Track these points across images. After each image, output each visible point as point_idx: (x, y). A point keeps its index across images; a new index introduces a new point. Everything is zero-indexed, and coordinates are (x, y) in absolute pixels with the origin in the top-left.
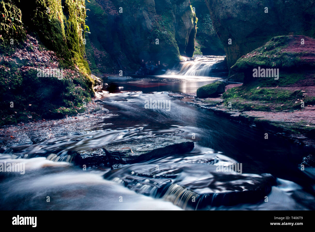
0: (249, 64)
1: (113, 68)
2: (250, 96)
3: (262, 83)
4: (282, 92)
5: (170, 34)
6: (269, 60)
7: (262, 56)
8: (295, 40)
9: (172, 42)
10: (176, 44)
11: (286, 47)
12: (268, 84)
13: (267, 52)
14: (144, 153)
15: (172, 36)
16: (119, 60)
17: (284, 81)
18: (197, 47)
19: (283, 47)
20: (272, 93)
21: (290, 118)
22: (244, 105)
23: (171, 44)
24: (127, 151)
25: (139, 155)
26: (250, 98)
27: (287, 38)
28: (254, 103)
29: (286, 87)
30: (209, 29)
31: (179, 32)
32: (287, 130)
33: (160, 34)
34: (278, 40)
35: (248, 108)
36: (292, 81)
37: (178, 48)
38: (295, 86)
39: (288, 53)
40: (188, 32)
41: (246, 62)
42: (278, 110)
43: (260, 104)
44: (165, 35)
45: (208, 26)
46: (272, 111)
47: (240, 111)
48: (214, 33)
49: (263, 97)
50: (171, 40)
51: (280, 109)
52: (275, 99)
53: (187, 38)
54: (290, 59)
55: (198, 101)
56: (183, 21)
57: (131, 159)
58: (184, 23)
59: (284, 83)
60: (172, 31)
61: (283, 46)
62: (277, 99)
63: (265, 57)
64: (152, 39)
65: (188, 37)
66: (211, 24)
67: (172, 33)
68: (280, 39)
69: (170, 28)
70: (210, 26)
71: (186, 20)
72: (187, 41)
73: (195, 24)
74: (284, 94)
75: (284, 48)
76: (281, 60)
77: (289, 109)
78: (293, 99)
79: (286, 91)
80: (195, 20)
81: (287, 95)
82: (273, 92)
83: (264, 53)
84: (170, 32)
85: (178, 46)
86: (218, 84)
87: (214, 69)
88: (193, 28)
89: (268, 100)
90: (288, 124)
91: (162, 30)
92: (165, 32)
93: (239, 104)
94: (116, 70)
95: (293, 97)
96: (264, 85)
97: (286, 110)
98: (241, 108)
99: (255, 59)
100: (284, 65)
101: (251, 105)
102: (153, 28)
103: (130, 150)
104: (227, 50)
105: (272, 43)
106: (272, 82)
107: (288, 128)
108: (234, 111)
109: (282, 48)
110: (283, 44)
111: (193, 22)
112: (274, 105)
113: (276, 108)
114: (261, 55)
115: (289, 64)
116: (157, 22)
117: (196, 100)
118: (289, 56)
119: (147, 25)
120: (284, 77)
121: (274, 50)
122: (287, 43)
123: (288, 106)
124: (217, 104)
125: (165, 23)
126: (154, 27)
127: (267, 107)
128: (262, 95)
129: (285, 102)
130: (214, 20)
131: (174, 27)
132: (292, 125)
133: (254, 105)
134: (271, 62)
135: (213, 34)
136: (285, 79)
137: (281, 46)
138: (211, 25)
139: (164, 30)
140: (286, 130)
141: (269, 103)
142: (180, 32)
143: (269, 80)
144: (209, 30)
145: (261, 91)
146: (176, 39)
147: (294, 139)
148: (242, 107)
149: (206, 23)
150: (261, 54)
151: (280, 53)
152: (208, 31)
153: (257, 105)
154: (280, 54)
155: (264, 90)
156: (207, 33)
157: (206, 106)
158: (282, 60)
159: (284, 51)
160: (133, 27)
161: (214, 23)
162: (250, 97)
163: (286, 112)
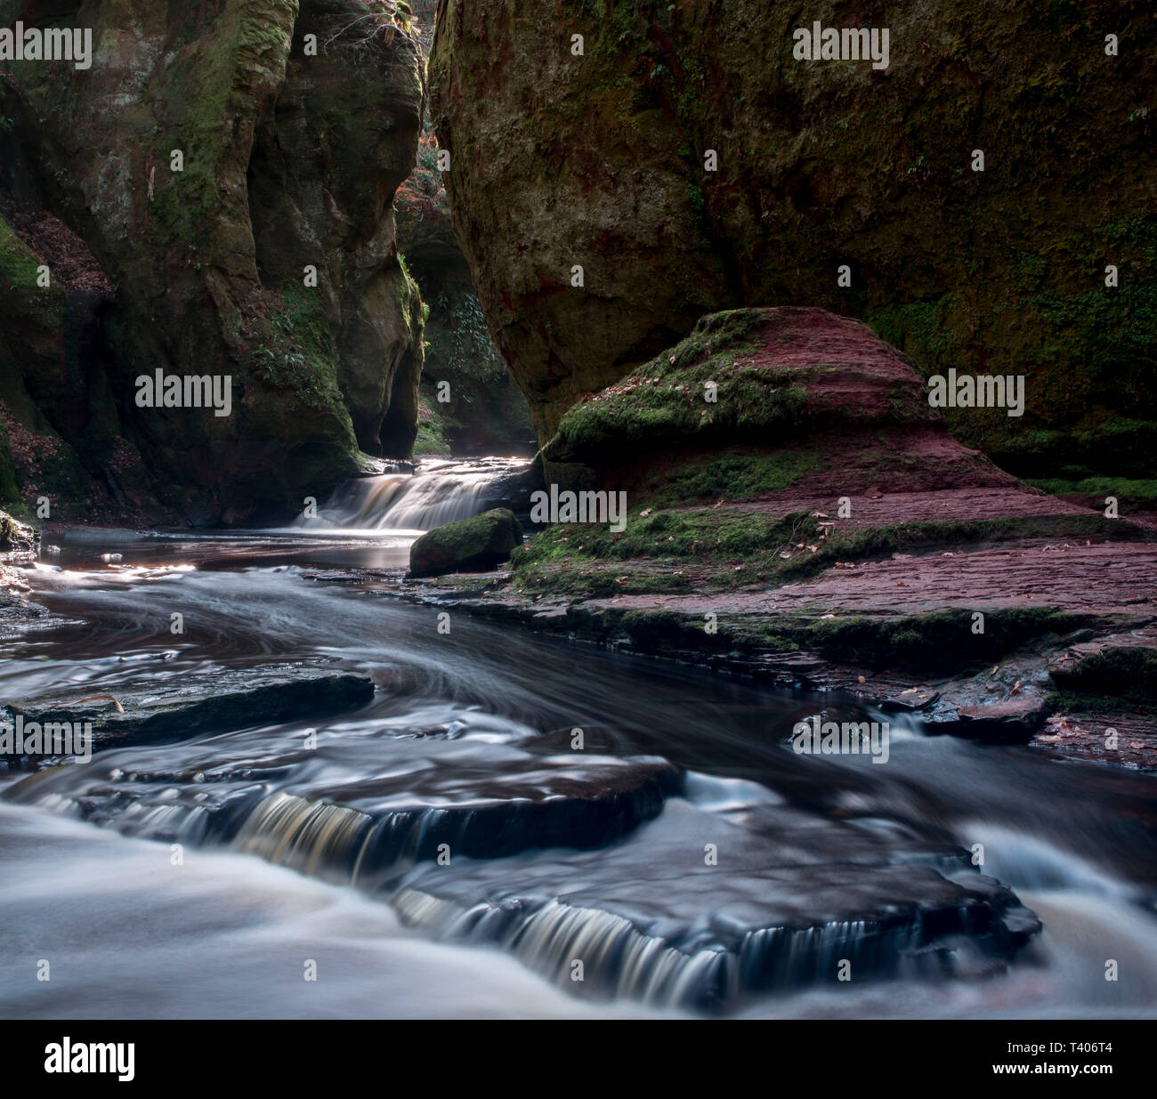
0: (609, 420)
1: (89, 502)
2: (612, 544)
3: (661, 494)
4: (740, 522)
5: (315, 365)
6: (686, 404)
7: (658, 390)
8: (787, 325)
9: (324, 397)
10: (342, 406)
11: (753, 350)
12: (685, 494)
13: (679, 373)
14: (166, 710)
15: (326, 375)
16: (111, 471)
17: (746, 482)
18: (427, 425)
19: (741, 352)
20: (697, 527)
21: (762, 603)
22: (586, 578)
23: (322, 407)
24: (102, 707)
25: (147, 716)
26: (615, 553)
27: (757, 316)
28: (629, 566)
29: (753, 501)
30: (474, 354)
31: (354, 358)
32: (748, 639)
33: (276, 366)
34: (721, 325)
35: (605, 588)
36: (778, 479)
37: (350, 421)
38: (789, 498)
39: (760, 372)
40: (388, 360)
41: (599, 413)
42: (719, 585)
43: (652, 570)
44: (296, 368)
45: (469, 339)
46: (698, 593)
47: (573, 599)
48: (496, 368)
49: (665, 542)
50: (323, 387)
51: (728, 583)
52: (711, 549)
53: (386, 384)
54: (768, 394)
55: (417, 587)
57: (114, 733)
58: (375, 322)
59: (747, 486)
60: (327, 352)
61: (739, 346)
62: (718, 547)
63: (672, 392)
64: (243, 385)
65: (389, 379)
66: (483, 332)
67: (323, 361)
68: (728, 321)
69: (316, 344)
70: (478, 341)
71: (379, 312)
72: (386, 397)
73: (417, 328)
74: (747, 527)
75: (745, 355)
76: (732, 399)
77: (762, 579)
78: (779, 545)
79: (752, 517)
80: (416, 311)
81: (755, 532)
82: (704, 523)
83: (668, 377)
84: (315, 357)
85: (351, 414)
86: (492, 518)
88: (409, 345)
89: (683, 552)
90: (754, 618)
91: (286, 350)
92: (296, 359)
93: (571, 577)
94: (99, 508)
95: (781, 537)
96: (670, 500)
97: (753, 587)
98: (579, 590)
99: (634, 401)
100: (742, 418)
101: (616, 575)
102: (249, 339)
103: (114, 703)
104: (544, 417)
105: (698, 338)
106: (698, 485)
107: (750, 632)
108: (550, 602)
109: (738, 356)
110: (740, 339)
111: (408, 319)
112: (707, 571)
113: (712, 581)
114: (656, 384)
115: (764, 414)
116: (262, 316)
117: (409, 586)
118: (766, 381)
119: (224, 329)
120: (745, 467)
121: (707, 364)
122: (757, 336)
123: (760, 570)
124: (486, 589)
125: (297, 323)
126: (251, 335)
127: (680, 576)
128: (660, 536)
129: (751, 558)
130: (487, 299)
131: (333, 338)
132: (766, 618)
133: (630, 575)
134: (696, 407)
135: (493, 373)
136: (749, 473)
137: (732, 347)
138: (482, 339)
139: (293, 350)
140: (743, 640)
141: (687, 562)
142: (356, 360)
143: (689, 482)
144: (476, 357)
145: (655, 521)
146: (342, 388)
147: (773, 671)
148: (582, 586)
149: (463, 329)
150: (656, 380)
151: (730, 373)
152: (471, 362)
153: (640, 572)
154: (727, 378)
155: (667, 518)
156: (466, 370)
157: (442, 597)
158: (736, 400)
159: (743, 365)
160: (168, 338)
161: (488, 312)
162: (613, 547)
163: (752, 592)
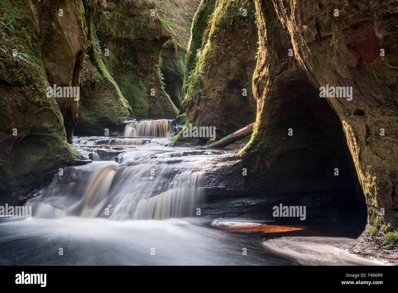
23: (44, 102)
31: (49, 61)
56: (60, 28)
60: (37, 55)
67: (37, 62)
71: (68, 26)
87: (211, 190)
142: (50, 63)
